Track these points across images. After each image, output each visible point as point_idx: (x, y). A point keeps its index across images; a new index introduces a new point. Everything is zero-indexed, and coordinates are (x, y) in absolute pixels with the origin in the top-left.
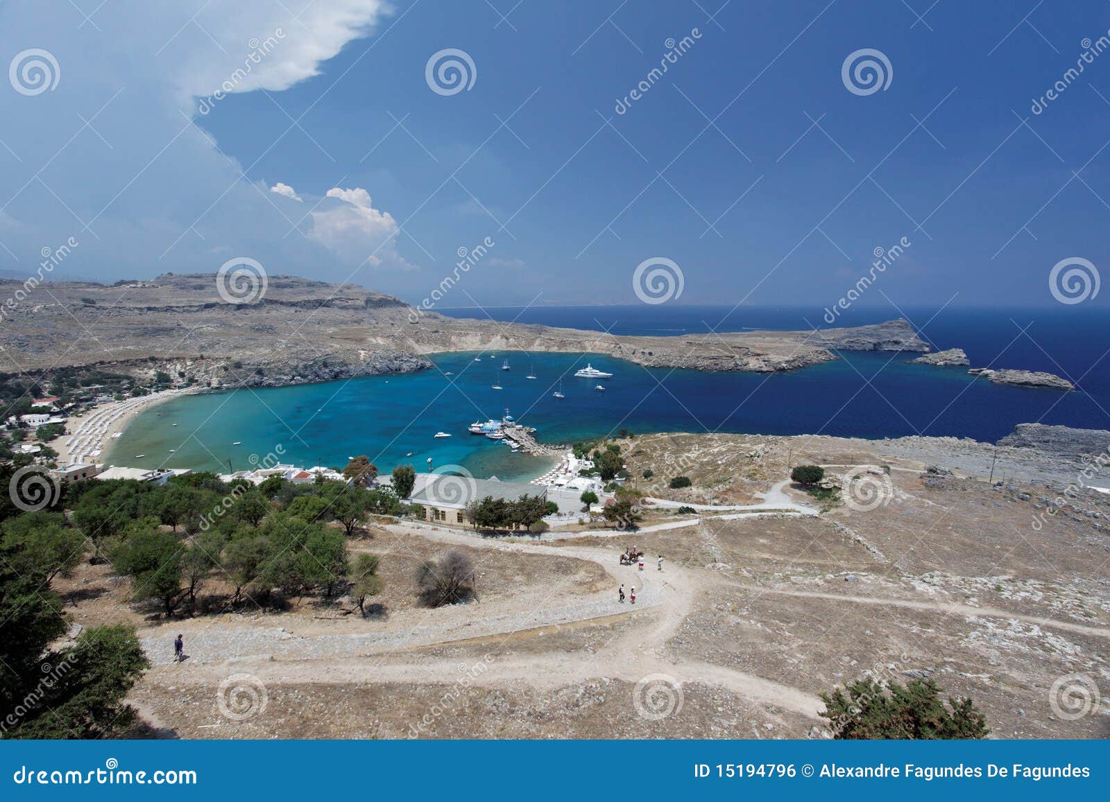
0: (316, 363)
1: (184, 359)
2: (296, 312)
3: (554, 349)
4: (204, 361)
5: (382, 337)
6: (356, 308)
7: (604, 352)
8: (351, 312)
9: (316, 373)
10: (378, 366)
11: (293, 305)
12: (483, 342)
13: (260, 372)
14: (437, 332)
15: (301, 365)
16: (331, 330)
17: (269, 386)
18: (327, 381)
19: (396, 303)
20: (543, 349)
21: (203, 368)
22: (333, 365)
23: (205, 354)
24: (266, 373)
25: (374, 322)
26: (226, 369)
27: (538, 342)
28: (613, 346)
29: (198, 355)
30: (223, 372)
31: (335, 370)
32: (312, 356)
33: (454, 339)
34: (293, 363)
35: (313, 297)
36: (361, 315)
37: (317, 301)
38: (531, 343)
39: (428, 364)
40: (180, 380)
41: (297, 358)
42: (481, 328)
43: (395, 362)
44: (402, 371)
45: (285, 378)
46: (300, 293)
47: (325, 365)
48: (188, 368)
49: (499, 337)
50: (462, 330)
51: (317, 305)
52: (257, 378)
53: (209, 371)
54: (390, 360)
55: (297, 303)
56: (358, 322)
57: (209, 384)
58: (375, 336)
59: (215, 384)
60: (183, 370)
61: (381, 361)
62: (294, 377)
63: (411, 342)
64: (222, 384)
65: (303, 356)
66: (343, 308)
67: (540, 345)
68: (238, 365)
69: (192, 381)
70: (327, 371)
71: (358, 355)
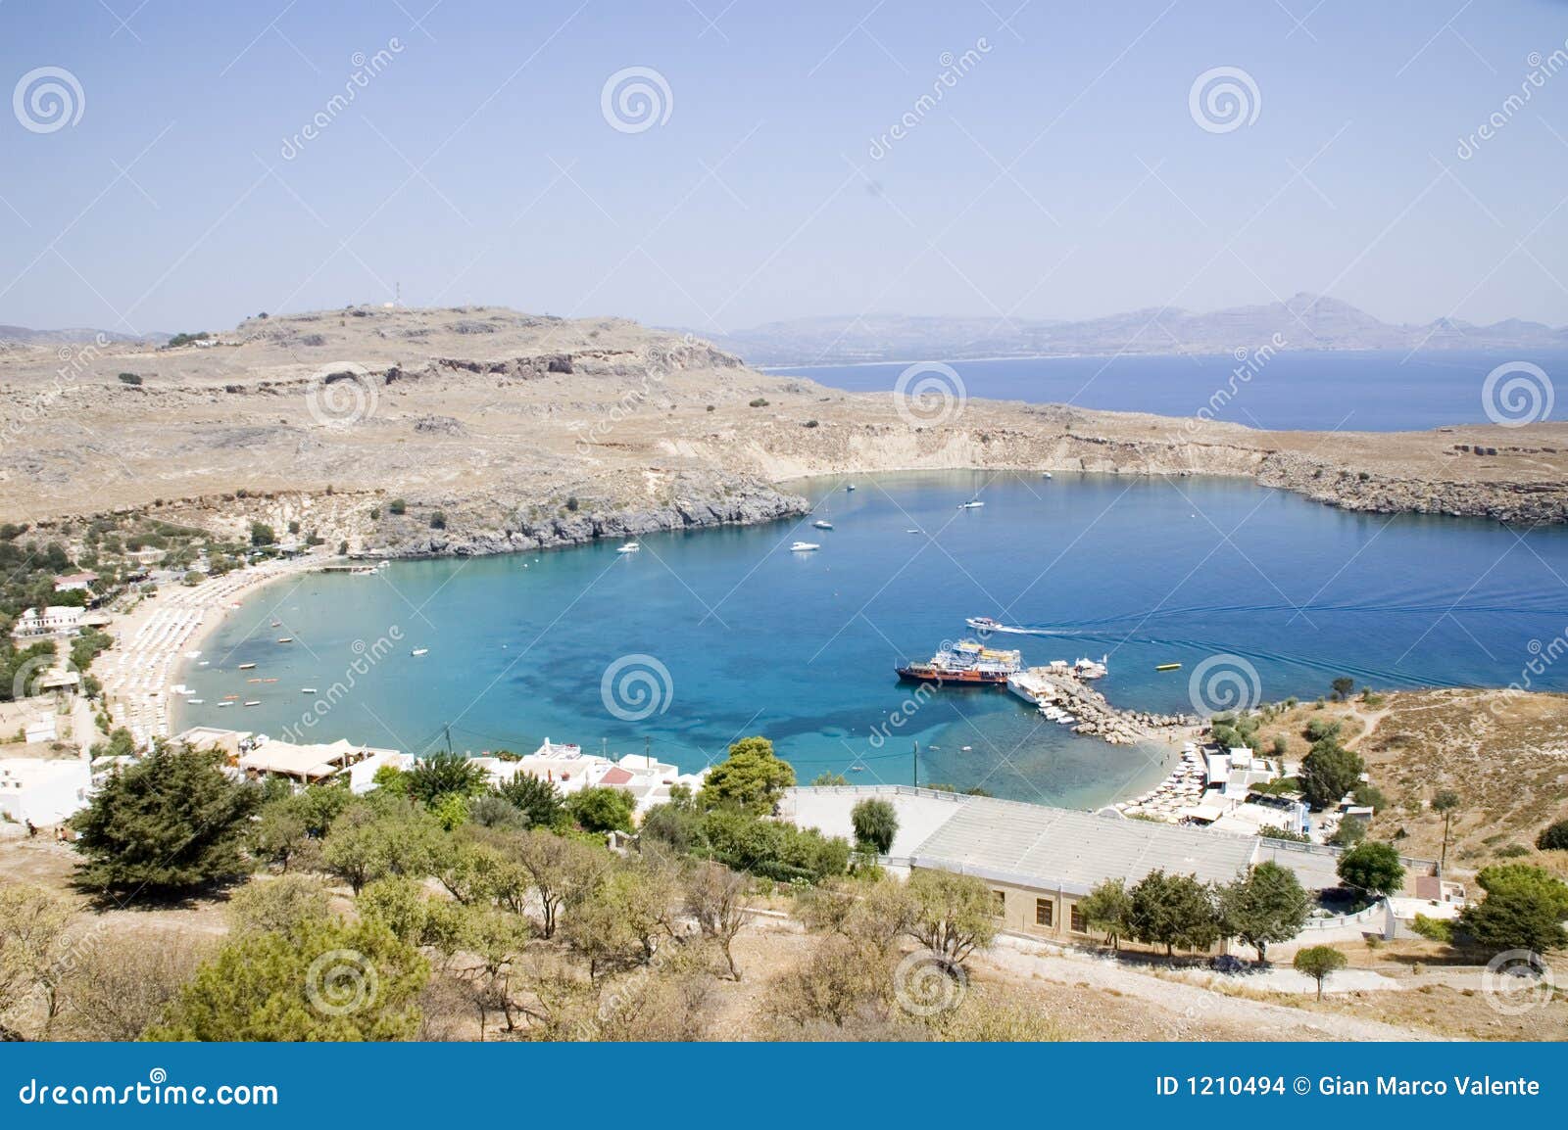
0: (554, 501)
1: (298, 493)
2: (500, 385)
4: (333, 500)
5: (689, 438)
6: (622, 372)
8: (617, 381)
9: (554, 524)
10: (689, 509)
11: (498, 369)
12: (926, 450)
13: (440, 522)
14: (812, 425)
15: (523, 508)
16: (574, 426)
17: (461, 554)
18: (578, 544)
19: (713, 358)
20: (1075, 465)
21: (333, 515)
22: (589, 504)
23: (338, 484)
24: (451, 523)
25: (666, 404)
26: (375, 515)
27: (1062, 447)
29: (324, 485)
30: (370, 525)
31: (595, 517)
32: (547, 484)
33: (855, 442)
34: (509, 502)
35: (533, 352)
36: (635, 388)
37: (542, 359)
38: (1046, 449)
40: (292, 538)
41: (516, 491)
43: (727, 499)
44: (744, 522)
45: (492, 535)
46: (509, 344)
47: (572, 506)
48: (305, 513)
50: (872, 419)
51: (544, 367)
52: (436, 538)
53: (345, 520)
54: (717, 495)
55: (503, 365)
57: (344, 549)
58: (672, 435)
59: (355, 548)
60: (296, 519)
61: (694, 496)
62: (509, 533)
63: (755, 450)
64: (368, 549)
65: (528, 487)
66: (600, 373)
68: (399, 508)
69: (312, 542)
70: (578, 519)
71: (642, 484)
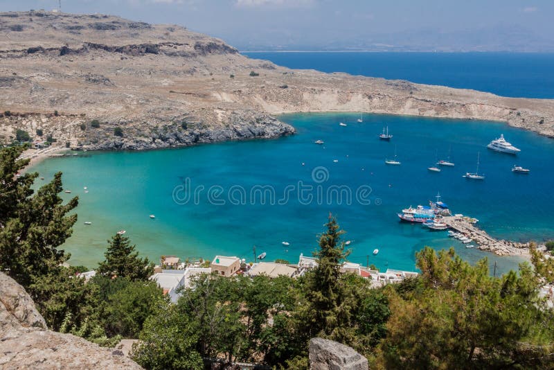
0: (175, 124)
1: (38, 114)
2: (122, 59)
3: (430, 113)
4: (58, 118)
5: (227, 92)
6: (184, 55)
7: (496, 119)
8: (181, 59)
9: (176, 135)
10: (240, 130)
11: (119, 50)
12: (341, 101)
13: (119, 132)
14: (286, 87)
15: (160, 126)
16: (166, 82)
17: (131, 149)
18: (188, 146)
19: (226, 49)
20: (415, 112)
21: (59, 127)
22: (192, 126)
23: (60, 110)
24: (125, 133)
25: (207, 72)
26: (83, 128)
27: (409, 103)
28: (507, 111)
29: (52, 110)
30: (81, 132)
31: (195, 132)
32: (171, 115)
33: (306, 96)
34: (153, 123)
35: (138, 42)
36: (191, 63)
37: (143, 46)
38: (400, 104)
39: (292, 129)
40: (39, 138)
41: (156, 118)
42: (336, 83)
43: (257, 125)
44: (266, 137)
45: (146, 140)
46: (122, 36)
47: (184, 126)
48: (44, 125)
49: (360, 96)
50: (315, 85)
51: (143, 50)
52: (117, 140)
53: (66, 129)
54: (252, 123)
55: (122, 48)
56: (192, 72)
57: (68, 145)
58: (219, 90)
59: (74, 145)
60: (39, 128)
61: (242, 123)
62: (154, 139)
63: (258, 99)
64: (81, 145)
65: (162, 116)
66: (172, 54)
67: (413, 107)
68: (95, 124)
69: (50, 140)
70: (187, 133)
71: (215, 116)
